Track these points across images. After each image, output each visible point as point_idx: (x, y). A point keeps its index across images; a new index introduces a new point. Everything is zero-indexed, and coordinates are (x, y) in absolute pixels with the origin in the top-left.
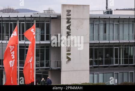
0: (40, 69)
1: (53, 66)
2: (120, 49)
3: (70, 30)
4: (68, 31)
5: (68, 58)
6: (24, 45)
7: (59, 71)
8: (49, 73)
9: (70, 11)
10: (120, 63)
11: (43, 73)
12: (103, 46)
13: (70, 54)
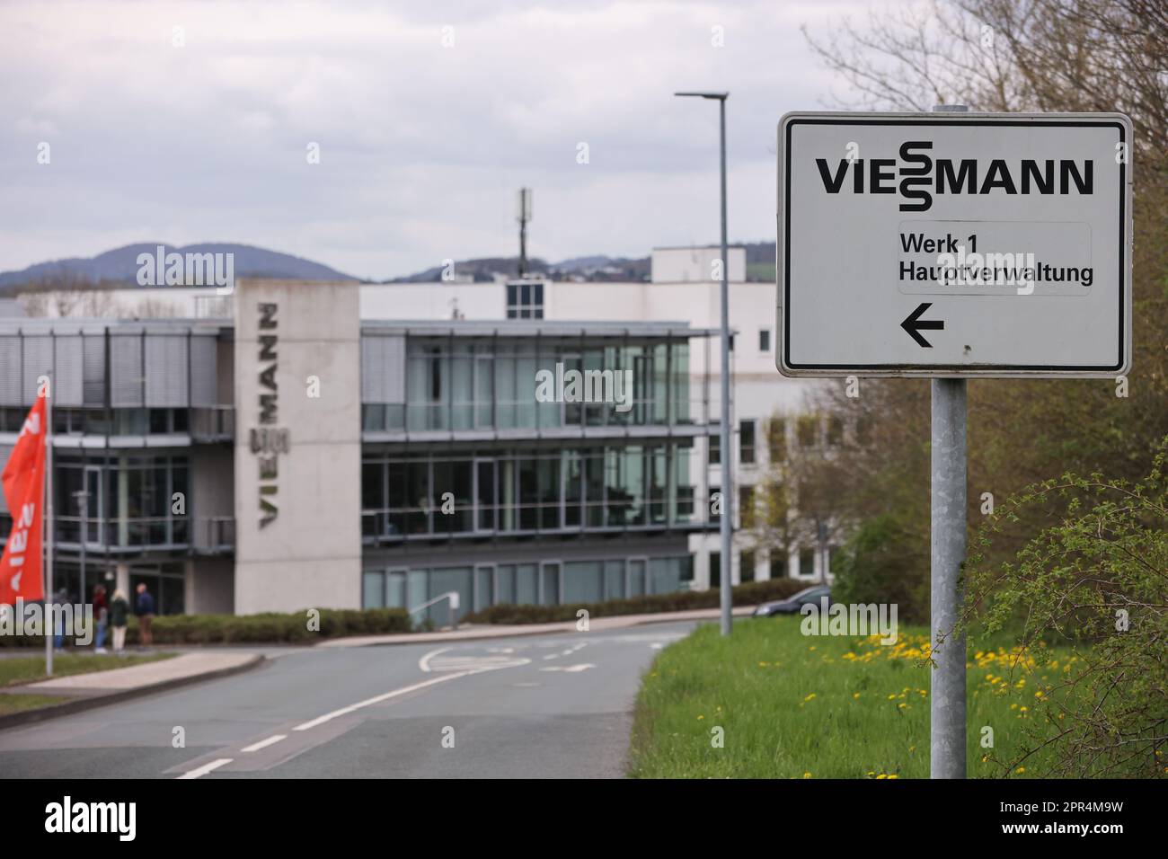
0: (145, 555)
1: (202, 541)
2: (502, 464)
3: (274, 386)
4: (266, 391)
5: (265, 506)
6: (79, 453)
7: (226, 562)
8: (190, 567)
9: (274, 307)
10: (502, 527)
11: (165, 568)
12: (425, 454)
13: (272, 491)
